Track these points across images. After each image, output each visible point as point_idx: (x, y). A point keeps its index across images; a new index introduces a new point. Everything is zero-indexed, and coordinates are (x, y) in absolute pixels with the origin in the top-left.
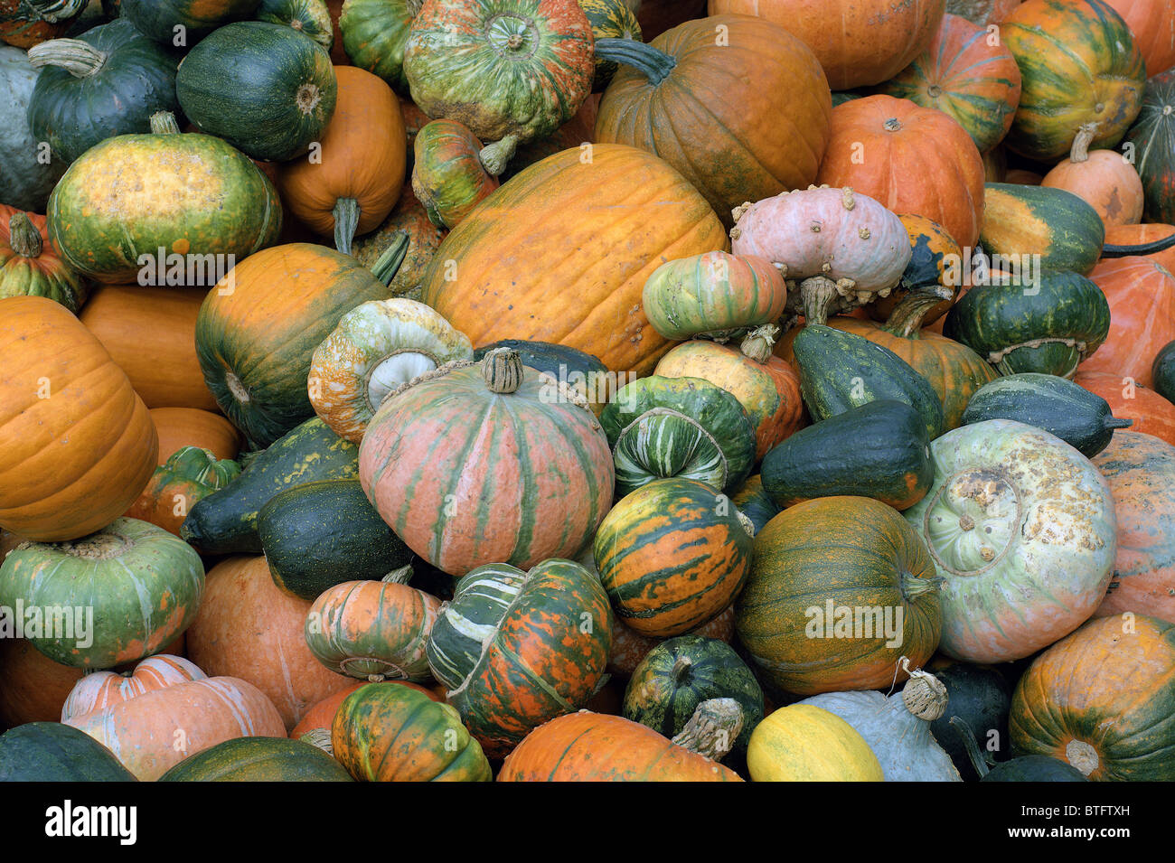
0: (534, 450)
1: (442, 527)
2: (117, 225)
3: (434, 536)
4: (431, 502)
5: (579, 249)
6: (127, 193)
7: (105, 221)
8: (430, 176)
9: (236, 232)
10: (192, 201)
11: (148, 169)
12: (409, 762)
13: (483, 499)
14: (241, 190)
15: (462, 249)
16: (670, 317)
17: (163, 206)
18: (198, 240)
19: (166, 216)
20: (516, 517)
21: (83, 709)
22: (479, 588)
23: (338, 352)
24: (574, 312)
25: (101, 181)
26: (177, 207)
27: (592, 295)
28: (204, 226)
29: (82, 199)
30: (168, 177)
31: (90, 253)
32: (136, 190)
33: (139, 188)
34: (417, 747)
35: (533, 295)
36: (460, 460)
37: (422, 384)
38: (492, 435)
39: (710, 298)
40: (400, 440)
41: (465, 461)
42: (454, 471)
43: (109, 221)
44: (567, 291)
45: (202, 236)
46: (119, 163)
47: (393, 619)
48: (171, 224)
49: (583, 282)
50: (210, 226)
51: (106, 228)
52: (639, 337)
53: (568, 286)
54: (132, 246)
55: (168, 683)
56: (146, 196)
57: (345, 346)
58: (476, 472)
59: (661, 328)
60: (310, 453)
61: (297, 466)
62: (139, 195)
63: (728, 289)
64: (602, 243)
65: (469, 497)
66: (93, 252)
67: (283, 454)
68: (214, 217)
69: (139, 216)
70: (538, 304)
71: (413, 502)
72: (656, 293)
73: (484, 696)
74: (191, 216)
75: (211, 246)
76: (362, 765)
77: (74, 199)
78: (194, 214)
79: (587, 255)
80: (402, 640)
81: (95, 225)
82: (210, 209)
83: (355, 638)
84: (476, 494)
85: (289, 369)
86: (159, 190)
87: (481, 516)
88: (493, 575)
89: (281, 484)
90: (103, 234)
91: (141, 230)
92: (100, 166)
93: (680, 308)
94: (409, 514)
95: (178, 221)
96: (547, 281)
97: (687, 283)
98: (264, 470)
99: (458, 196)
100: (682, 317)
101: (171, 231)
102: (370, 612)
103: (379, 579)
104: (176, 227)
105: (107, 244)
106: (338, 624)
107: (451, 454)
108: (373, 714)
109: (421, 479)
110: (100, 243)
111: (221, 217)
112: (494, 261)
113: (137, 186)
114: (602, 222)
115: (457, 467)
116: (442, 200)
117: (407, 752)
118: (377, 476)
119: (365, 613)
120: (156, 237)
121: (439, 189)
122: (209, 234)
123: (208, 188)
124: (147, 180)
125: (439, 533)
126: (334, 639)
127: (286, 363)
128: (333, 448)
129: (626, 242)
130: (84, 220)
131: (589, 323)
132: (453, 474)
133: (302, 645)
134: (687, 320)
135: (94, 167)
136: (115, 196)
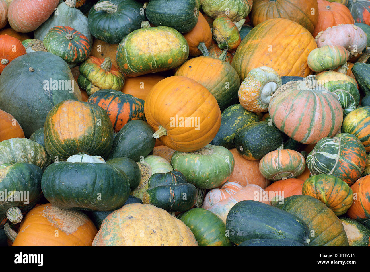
0: (331, 103)
1: (311, 129)
2: (151, 56)
3: (308, 132)
4: (308, 122)
5: (286, 49)
6: (153, 46)
7: (147, 56)
8: (226, 33)
9: (184, 55)
10: (173, 46)
11: (157, 38)
12: (339, 195)
13: (323, 119)
14: (184, 42)
15: (251, 53)
16: (321, 65)
17: (165, 49)
18: (175, 59)
19: (166, 52)
20: (331, 123)
21: (218, 200)
22: (328, 145)
23: (253, 84)
24: (289, 67)
25: (143, 43)
26: (169, 49)
27: (292, 62)
28: (177, 54)
29: (138, 49)
30: (164, 40)
31: (141, 66)
32: (156, 45)
33: (156, 44)
34: (340, 190)
35: (277, 63)
36: (314, 108)
37: (288, 89)
38: (320, 100)
39: (335, 57)
40: (293, 105)
41: (316, 109)
42: (313, 112)
43: (148, 55)
44: (286, 61)
45: (176, 57)
46: (147, 37)
47: (295, 159)
48: (168, 54)
49: (289, 58)
50: (178, 53)
51: (148, 58)
52: (304, 73)
53: (286, 60)
54: (155, 62)
55: (240, 188)
56: (159, 46)
57: (256, 82)
58: (319, 111)
59: (317, 69)
60: (238, 117)
61: (236, 121)
62: (157, 46)
63: (340, 55)
64: (292, 46)
65: (319, 119)
66: (142, 66)
67: (230, 118)
68: (179, 51)
69: (158, 53)
70: (279, 66)
71: (302, 122)
72: (316, 58)
73: (341, 174)
74: (173, 51)
75: (178, 60)
76: (322, 199)
77: (135, 50)
78: (174, 50)
79: (288, 50)
80: (298, 165)
81: (144, 57)
82: (178, 48)
83: (284, 166)
84: (321, 117)
85: (219, 93)
86: (163, 44)
87: (323, 124)
88: (329, 140)
89: (232, 127)
90: (146, 60)
91: (158, 57)
92: (141, 38)
93: (326, 62)
94: (300, 127)
95: (170, 53)
96: (280, 59)
97: (327, 54)
98: (225, 124)
99: (235, 38)
100: (326, 64)
101: (168, 56)
102: (287, 158)
103: (276, 150)
104: (169, 55)
105: (148, 63)
106: (279, 163)
107: (311, 107)
108: (324, 183)
109: (304, 115)
110: (145, 63)
111: (181, 50)
112: (263, 55)
113: (156, 43)
114: (289, 40)
115: (314, 111)
116: (230, 40)
117: (338, 192)
118: (287, 117)
119: (286, 158)
120: (163, 59)
121: (230, 37)
122: (178, 56)
123: (176, 42)
124: (158, 41)
125: (309, 131)
126: (278, 168)
127: (218, 92)
128: (244, 114)
129: (298, 45)
130: (140, 56)
131: (293, 70)
132: (313, 113)
133: (251, 174)
134: (328, 65)
135: (138, 39)
136: (149, 47)
